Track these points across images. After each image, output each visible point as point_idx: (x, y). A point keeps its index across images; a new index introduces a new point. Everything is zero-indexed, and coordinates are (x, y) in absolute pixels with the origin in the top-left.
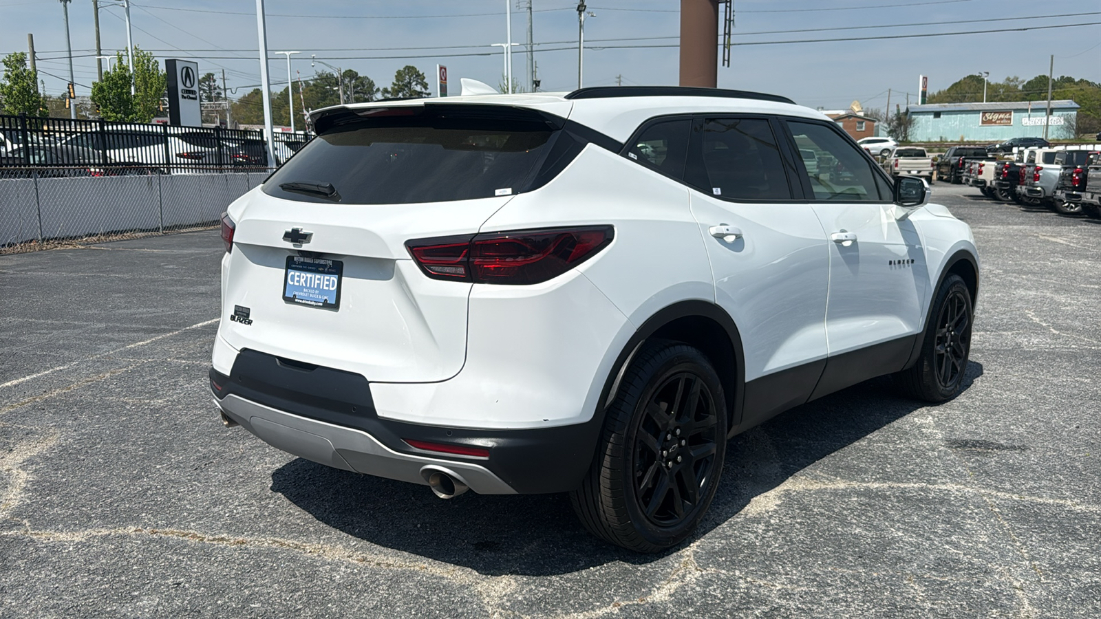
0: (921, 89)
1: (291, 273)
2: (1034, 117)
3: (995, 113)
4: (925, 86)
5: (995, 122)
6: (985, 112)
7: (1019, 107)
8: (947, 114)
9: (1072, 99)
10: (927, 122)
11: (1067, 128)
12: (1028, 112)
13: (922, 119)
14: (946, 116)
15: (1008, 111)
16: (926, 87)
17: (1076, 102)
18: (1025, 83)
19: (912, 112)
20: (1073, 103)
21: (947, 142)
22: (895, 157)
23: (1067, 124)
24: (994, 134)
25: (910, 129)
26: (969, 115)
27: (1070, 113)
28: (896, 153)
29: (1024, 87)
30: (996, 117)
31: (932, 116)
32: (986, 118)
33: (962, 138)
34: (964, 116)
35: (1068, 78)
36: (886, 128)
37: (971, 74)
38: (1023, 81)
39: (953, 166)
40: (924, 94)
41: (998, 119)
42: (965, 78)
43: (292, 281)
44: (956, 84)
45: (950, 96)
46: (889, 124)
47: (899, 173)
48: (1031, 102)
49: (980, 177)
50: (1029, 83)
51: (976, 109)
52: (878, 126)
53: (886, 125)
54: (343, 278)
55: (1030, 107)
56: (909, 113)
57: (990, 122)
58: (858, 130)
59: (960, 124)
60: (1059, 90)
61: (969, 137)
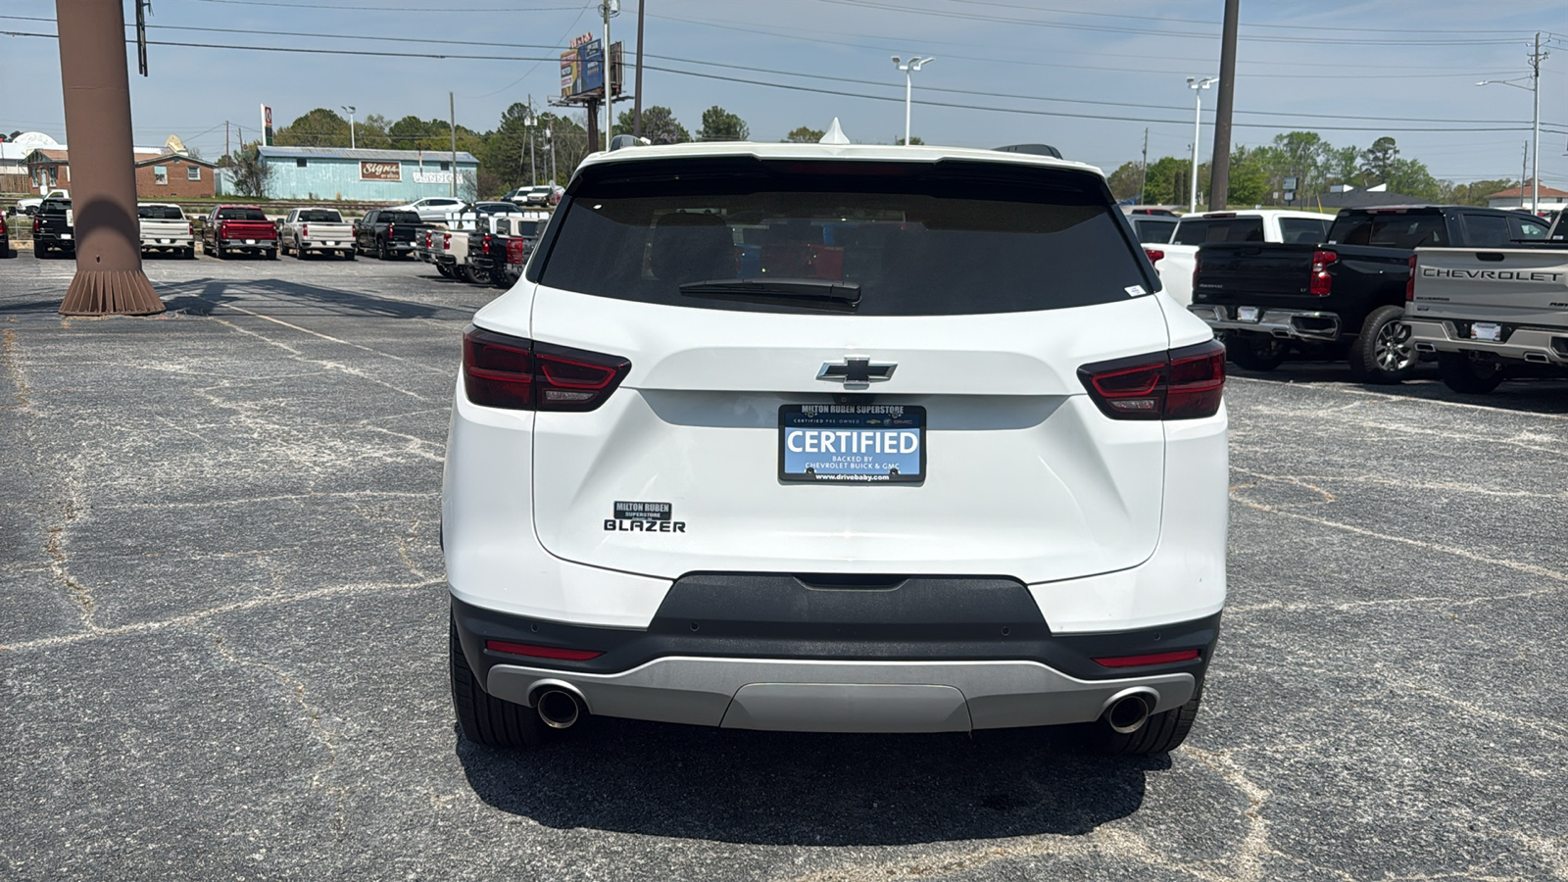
0: (264, 124)
1: (793, 434)
2: (426, 172)
3: (378, 163)
4: (269, 121)
5: (379, 177)
6: (364, 162)
7: (408, 158)
8: (316, 162)
9: (468, 151)
10: (288, 172)
11: (468, 188)
12: (419, 165)
13: (280, 167)
14: (313, 165)
15: (393, 163)
16: (271, 122)
17: (474, 155)
18: (393, 125)
19: (267, 157)
20: (471, 157)
21: (319, 200)
22: (299, 221)
23: (467, 182)
24: (379, 192)
25: (266, 182)
26: (345, 165)
27: (469, 169)
28: (300, 216)
29: (391, 129)
30: (379, 169)
31: (295, 164)
32: (367, 170)
33: (339, 196)
34: (338, 165)
35: (441, 122)
36: (232, 178)
37: (320, 107)
38: (390, 123)
39: (379, 236)
40: (269, 131)
41: (382, 173)
42: (311, 112)
43: (796, 446)
44: (301, 119)
45: (297, 137)
46: (236, 173)
47: (310, 244)
48: (422, 152)
49: (447, 252)
50: (397, 124)
51: (353, 157)
52: (219, 174)
53: (231, 174)
54: (928, 432)
55: (421, 159)
56: (260, 158)
57: (373, 175)
58: (190, 179)
59: (334, 177)
60: (435, 138)
61: (347, 195)
